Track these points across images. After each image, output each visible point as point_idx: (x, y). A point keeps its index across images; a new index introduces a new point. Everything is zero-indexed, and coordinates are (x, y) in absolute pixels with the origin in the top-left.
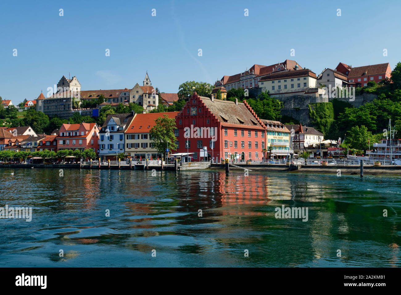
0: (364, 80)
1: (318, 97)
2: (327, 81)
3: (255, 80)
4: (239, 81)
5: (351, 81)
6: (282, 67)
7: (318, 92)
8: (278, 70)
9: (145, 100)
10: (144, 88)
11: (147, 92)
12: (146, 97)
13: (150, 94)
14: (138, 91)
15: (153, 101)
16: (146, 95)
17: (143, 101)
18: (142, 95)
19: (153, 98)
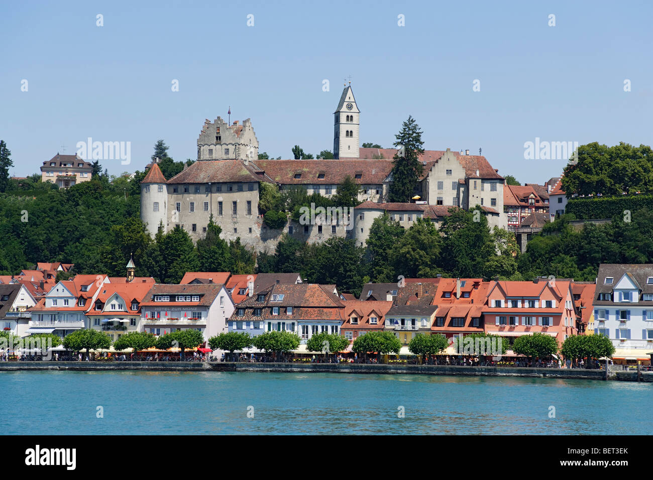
9: (473, 196)
10: (464, 162)
11: (478, 174)
12: (477, 188)
13: (484, 180)
14: (451, 170)
15: (492, 199)
16: (475, 182)
17: (470, 197)
18: (463, 182)
19: (491, 190)
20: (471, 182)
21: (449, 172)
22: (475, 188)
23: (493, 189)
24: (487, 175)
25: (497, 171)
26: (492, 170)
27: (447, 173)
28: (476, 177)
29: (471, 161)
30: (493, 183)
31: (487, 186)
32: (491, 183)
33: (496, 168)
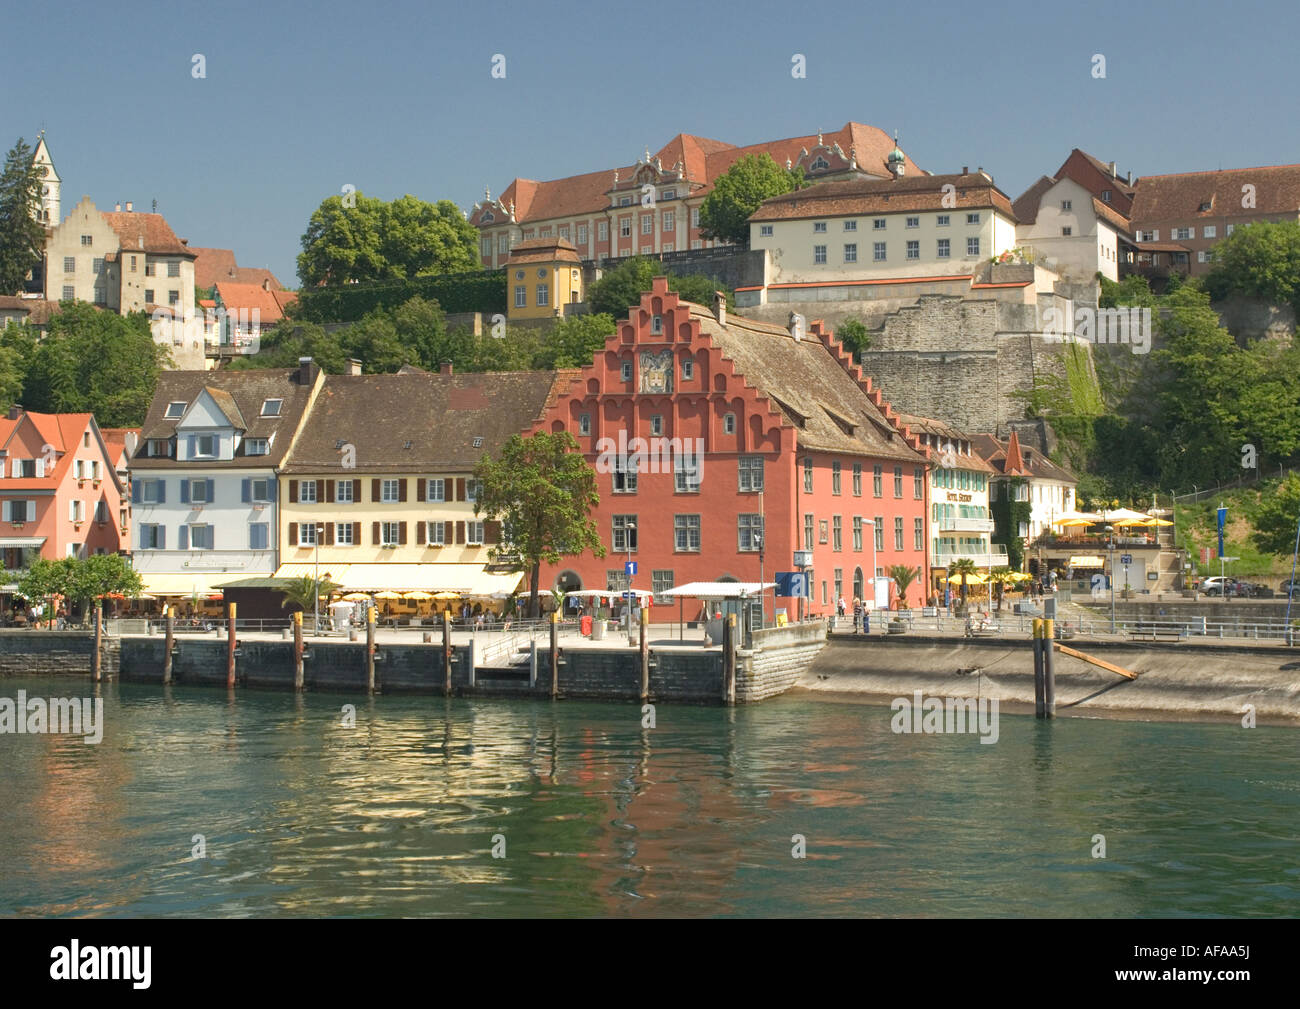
0: (1207, 235)
1: (1032, 307)
2: (1059, 232)
3: (689, 208)
4: (605, 211)
5: (1145, 238)
6: (836, 156)
7: (1032, 282)
8: (814, 167)
9: (130, 284)
10: (120, 224)
11: (141, 246)
12: (138, 268)
13: (153, 255)
14: (90, 238)
15: (171, 292)
16: (134, 258)
17: (123, 287)
18: (112, 258)
19: (169, 276)
20: (126, 258)
21: (87, 240)
22: (134, 269)
23: (174, 273)
24: (163, 247)
25: (185, 243)
26: (175, 240)
27: (84, 242)
28: (136, 249)
29: (134, 222)
30: (173, 262)
31: (161, 268)
32: (169, 262)
33: (183, 238)
